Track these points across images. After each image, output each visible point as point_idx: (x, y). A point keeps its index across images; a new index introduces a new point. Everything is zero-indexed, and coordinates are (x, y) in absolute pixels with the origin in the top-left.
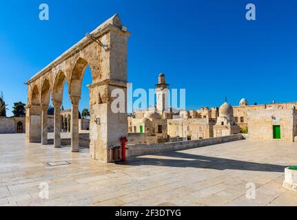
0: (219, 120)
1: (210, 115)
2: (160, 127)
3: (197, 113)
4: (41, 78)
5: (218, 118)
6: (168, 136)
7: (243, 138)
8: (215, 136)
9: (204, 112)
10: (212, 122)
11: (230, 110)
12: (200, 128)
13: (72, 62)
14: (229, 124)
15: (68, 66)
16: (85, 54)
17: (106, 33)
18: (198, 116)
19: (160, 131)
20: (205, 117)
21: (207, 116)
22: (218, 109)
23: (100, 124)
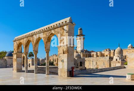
0: (115, 58)
1: (110, 55)
2: (81, 63)
3: (102, 53)
4: (25, 39)
5: (114, 57)
6: (86, 68)
7: (125, 68)
8: (112, 66)
9: (107, 53)
10: (111, 59)
11: (121, 52)
12: (104, 62)
13: (47, 34)
14: (120, 60)
15: (45, 36)
16: (55, 32)
17: (67, 25)
18: (102, 55)
19: (81, 65)
20: (107, 56)
21: (108, 56)
22: (114, 51)
23: (63, 62)
